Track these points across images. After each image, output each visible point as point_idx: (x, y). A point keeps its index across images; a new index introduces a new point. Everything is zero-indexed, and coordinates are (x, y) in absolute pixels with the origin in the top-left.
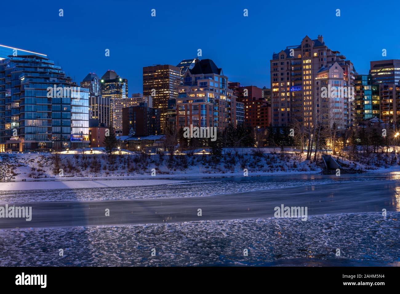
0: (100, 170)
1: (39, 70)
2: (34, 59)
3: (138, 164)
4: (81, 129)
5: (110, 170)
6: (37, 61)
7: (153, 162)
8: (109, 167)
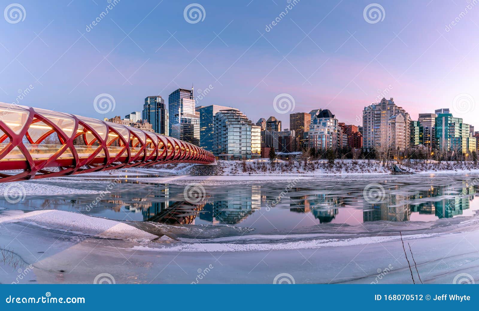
0: (266, 170)
1: (235, 117)
2: (232, 112)
3: (287, 168)
4: (257, 149)
5: (272, 170)
6: (234, 112)
7: (296, 166)
8: (272, 169)
